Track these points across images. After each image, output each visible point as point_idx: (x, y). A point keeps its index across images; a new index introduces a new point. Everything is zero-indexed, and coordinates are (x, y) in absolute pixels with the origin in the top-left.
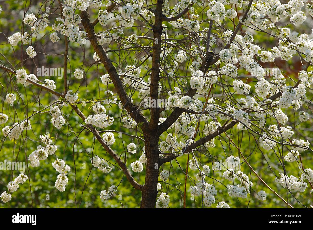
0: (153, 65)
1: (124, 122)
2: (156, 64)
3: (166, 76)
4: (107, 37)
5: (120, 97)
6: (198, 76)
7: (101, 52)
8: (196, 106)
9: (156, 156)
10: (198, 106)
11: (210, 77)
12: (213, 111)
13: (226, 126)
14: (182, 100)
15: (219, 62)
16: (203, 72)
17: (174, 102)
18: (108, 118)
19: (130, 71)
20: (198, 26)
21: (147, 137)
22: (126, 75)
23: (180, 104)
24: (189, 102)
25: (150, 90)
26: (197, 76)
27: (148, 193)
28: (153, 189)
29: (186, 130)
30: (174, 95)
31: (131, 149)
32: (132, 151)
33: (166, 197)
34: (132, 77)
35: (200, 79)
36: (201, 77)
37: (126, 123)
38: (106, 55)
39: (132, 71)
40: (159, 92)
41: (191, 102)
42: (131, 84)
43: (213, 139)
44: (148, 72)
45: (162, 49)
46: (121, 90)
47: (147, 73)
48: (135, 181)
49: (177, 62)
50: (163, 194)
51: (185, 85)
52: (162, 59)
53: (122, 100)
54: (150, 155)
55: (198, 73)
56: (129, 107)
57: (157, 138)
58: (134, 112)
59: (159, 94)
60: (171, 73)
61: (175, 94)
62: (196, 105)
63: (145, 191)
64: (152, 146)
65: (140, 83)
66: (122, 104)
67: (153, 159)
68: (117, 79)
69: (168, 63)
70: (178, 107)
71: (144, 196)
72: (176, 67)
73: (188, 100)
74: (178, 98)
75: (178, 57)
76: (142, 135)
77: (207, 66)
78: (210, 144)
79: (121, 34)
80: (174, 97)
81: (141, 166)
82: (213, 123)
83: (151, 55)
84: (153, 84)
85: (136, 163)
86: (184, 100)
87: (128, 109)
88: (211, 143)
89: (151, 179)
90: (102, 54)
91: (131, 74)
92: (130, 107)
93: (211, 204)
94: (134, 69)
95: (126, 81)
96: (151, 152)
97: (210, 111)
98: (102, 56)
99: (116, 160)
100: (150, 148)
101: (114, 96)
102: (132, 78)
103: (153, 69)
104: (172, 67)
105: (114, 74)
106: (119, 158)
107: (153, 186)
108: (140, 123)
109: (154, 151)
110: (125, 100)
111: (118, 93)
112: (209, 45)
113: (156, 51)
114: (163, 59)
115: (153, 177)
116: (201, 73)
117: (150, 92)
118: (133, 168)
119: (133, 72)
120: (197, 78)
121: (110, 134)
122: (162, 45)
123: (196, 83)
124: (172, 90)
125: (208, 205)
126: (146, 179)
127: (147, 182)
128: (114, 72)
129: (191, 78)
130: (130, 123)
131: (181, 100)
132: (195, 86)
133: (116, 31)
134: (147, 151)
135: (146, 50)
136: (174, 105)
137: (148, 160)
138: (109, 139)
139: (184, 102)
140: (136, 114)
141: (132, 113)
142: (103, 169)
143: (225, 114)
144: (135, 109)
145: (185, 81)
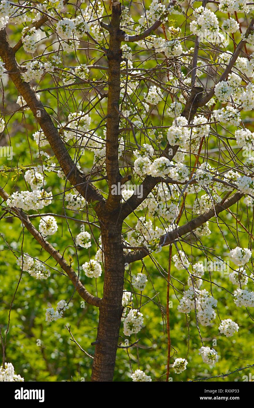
0: (108, 110)
1: (68, 202)
2: (113, 108)
3: (130, 127)
4: (36, 68)
5: (60, 162)
6: (180, 126)
7: (27, 92)
8: (178, 172)
9: (118, 251)
10: (180, 172)
11: (199, 126)
12: (203, 179)
13: (226, 201)
14: (155, 164)
15: (212, 101)
16: (187, 119)
17: (144, 167)
18: (44, 194)
19: (75, 121)
20: (179, 48)
21: (104, 223)
22: (68, 126)
23: (152, 170)
24: (167, 167)
25: (106, 150)
26: (178, 126)
27: (109, 310)
28: (115, 303)
29: (165, 210)
30: (144, 156)
31: (82, 241)
32: (84, 244)
33: (137, 315)
34: (77, 130)
35: (182, 129)
36: (184, 126)
37: (71, 203)
38: (35, 97)
39: (78, 120)
40: (120, 152)
41: (169, 166)
42: (77, 142)
43: (207, 223)
44: (102, 122)
45: (122, 85)
46: (61, 151)
47: (100, 124)
48: (87, 293)
49: (148, 104)
50: (133, 312)
51: (159, 140)
52: (123, 100)
53: (62, 167)
54: (110, 251)
55: (180, 121)
56: (74, 178)
57: (120, 225)
58: (83, 185)
59: (120, 155)
60: (137, 122)
61: (144, 154)
62: (177, 170)
63: (103, 307)
64: (111, 236)
65: (90, 138)
66: (63, 172)
67: (114, 257)
68: (54, 133)
69: (132, 107)
70: (151, 175)
71: (102, 315)
72: (146, 113)
73: (165, 164)
74: (149, 161)
75: (150, 97)
76: (96, 220)
77: (193, 109)
78: (203, 230)
79: (57, 63)
80: (143, 159)
81: (98, 267)
82: (206, 197)
83: (105, 96)
84: (110, 140)
85: (90, 264)
86: (159, 164)
87: (72, 179)
88: (205, 228)
89: (112, 289)
90: (29, 95)
91: (76, 126)
92: (76, 176)
93: (210, 321)
94: (80, 118)
95: (68, 136)
96: (110, 247)
97: (198, 179)
98: (29, 98)
99: (56, 260)
100: (109, 240)
101: (50, 159)
102: (78, 132)
103: (109, 117)
104: (139, 112)
105: (49, 126)
106: (61, 256)
107: (116, 299)
108: (93, 201)
109: (115, 244)
110: (68, 167)
111: (56, 156)
112: (195, 76)
113: (113, 88)
114: (125, 100)
115: (115, 286)
116: (184, 120)
117: (106, 152)
118: (86, 271)
119: (78, 122)
120: (179, 129)
121: (50, 219)
122: (122, 78)
123: (176, 136)
124: (139, 149)
125: (206, 322)
126: (104, 288)
127: (106, 294)
128: (48, 122)
129: (169, 130)
130: (76, 202)
131: (153, 164)
132: (176, 142)
133: (50, 59)
134: (104, 245)
135: (97, 87)
136: (143, 173)
137: (107, 259)
138: (48, 226)
139: (158, 166)
140: (85, 188)
141: (79, 187)
142: (36, 273)
143: (225, 183)
144: (84, 179)
145: (160, 134)
